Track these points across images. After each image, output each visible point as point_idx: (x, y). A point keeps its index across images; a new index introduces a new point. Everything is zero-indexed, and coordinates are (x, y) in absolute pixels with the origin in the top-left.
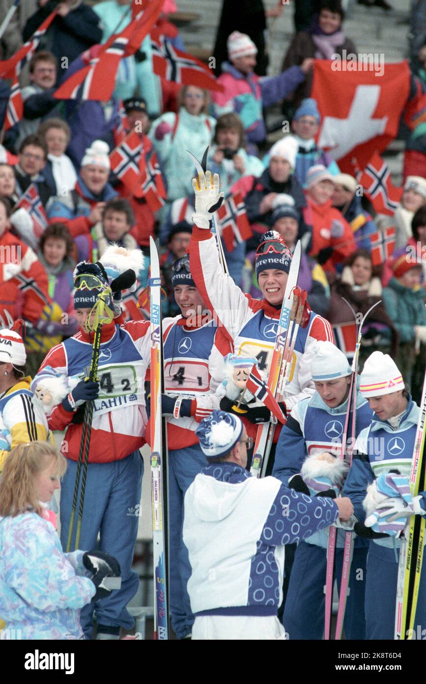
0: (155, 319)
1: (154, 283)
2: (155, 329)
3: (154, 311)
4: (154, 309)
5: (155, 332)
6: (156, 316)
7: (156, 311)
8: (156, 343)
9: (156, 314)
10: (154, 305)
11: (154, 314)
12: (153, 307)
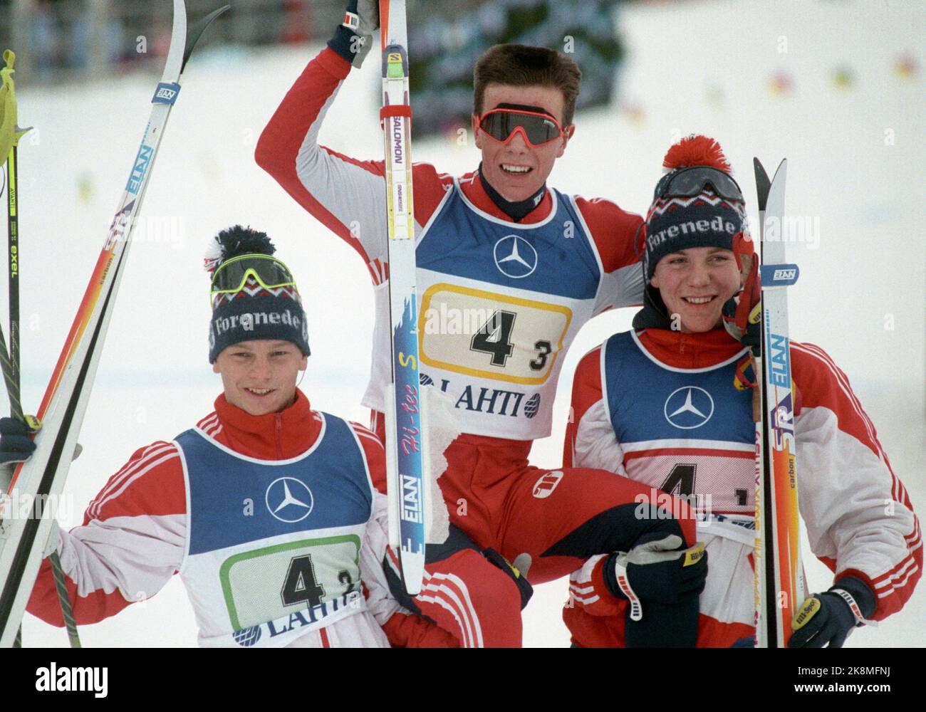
0: (778, 374)
1: (775, 278)
2: (780, 400)
3: (775, 352)
4: (776, 346)
5: (781, 404)
6: (780, 366)
7: (779, 351)
8: (786, 436)
9: (781, 361)
10: (774, 336)
11: (775, 359)
12: (773, 341)
